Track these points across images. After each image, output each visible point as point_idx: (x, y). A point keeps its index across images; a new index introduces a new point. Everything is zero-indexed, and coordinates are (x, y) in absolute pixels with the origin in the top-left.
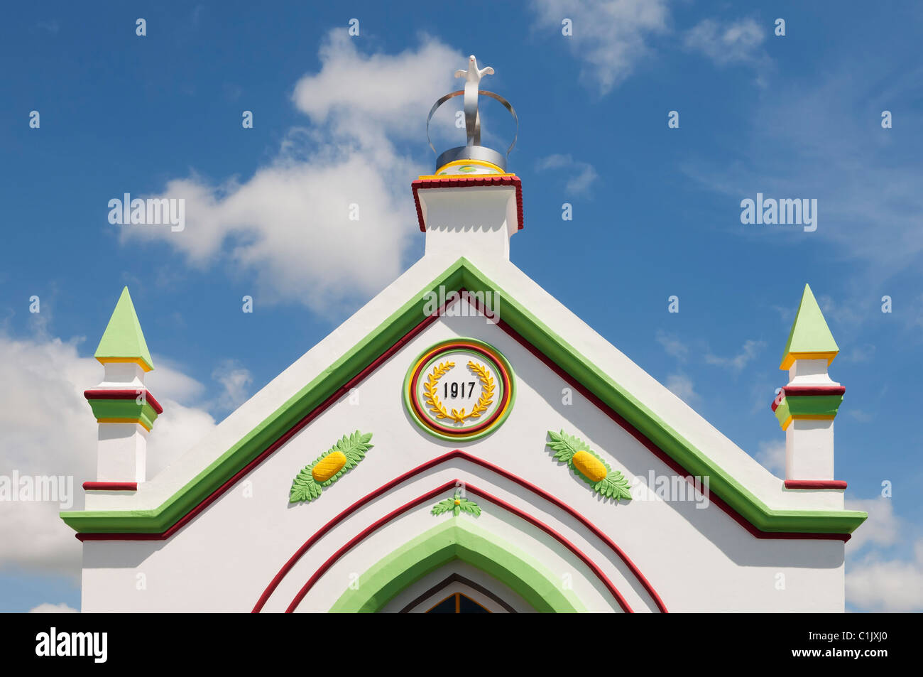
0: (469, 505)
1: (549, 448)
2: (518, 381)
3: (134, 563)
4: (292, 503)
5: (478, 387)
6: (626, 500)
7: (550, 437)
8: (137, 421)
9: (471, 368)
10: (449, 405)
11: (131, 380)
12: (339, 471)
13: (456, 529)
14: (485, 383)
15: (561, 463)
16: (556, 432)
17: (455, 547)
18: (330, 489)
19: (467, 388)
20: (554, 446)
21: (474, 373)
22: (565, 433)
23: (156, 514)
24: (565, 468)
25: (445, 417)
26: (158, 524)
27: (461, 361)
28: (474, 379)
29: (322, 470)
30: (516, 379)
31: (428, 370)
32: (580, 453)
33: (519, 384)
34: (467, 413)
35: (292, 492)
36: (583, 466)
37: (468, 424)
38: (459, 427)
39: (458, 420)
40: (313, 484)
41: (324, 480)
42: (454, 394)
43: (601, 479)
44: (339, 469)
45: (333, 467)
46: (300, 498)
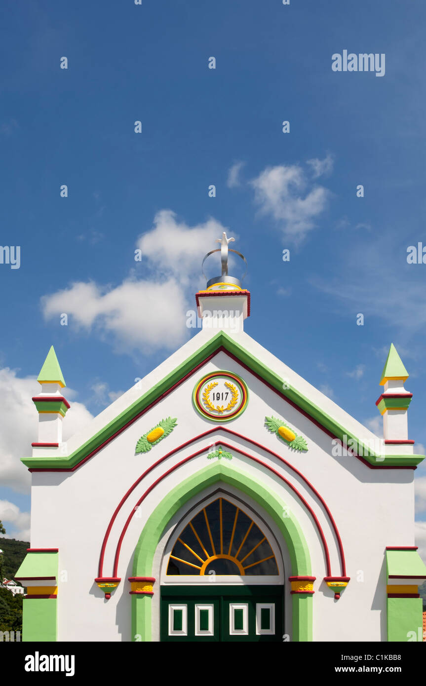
0: (226, 453)
1: (266, 425)
2: (250, 392)
3: (57, 483)
4: (137, 453)
5: (230, 395)
6: (305, 450)
7: (267, 419)
8: (58, 412)
9: (226, 385)
10: (215, 404)
11: (55, 392)
12: (161, 437)
13: (220, 466)
14: (233, 393)
15: (272, 432)
16: (270, 417)
17: (220, 475)
18: (156, 446)
19: (225, 396)
20: (269, 424)
21: (228, 388)
22: (274, 417)
23: (68, 459)
24: (274, 435)
25: (214, 410)
26: (70, 464)
27: (221, 381)
28: (228, 391)
29: (152, 436)
30: (249, 390)
31: (205, 387)
32: (282, 428)
33: (251, 394)
34: (224, 408)
35: (137, 448)
36: (284, 434)
37: (225, 413)
38: (221, 415)
39: (220, 411)
40: (147, 444)
41: (153, 442)
42: (218, 399)
43: (293, 440)
44: (161, 436)
45: (157, 435)
46: (141, 450)
